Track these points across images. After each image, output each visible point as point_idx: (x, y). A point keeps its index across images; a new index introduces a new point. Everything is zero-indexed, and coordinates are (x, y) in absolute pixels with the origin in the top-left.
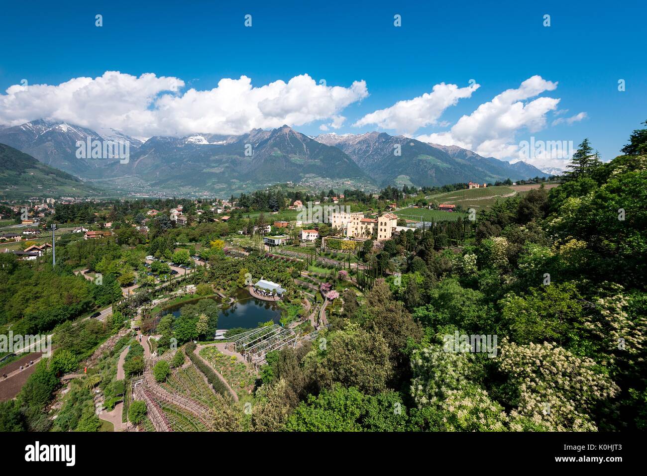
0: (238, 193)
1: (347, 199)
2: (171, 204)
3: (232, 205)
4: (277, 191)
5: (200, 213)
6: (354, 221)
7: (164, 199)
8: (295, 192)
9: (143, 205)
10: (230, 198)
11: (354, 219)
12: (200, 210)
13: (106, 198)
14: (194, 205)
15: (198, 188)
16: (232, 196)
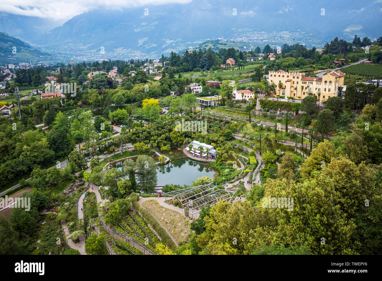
0: (167, 53)
1: (286, 54)
2: (107, 66)
3: (163, 65)
4: (207, 48)
5: (133, 75)
6: (293, 80)
7: (101, 61)
8: (227, 48)
9: (84, 67)
10: (161, 57)
11: (294, 77)
12: (133, 71)
13: (53, 63)
14: (128, 66)
15: (130, 49)
16: (163, 55)
